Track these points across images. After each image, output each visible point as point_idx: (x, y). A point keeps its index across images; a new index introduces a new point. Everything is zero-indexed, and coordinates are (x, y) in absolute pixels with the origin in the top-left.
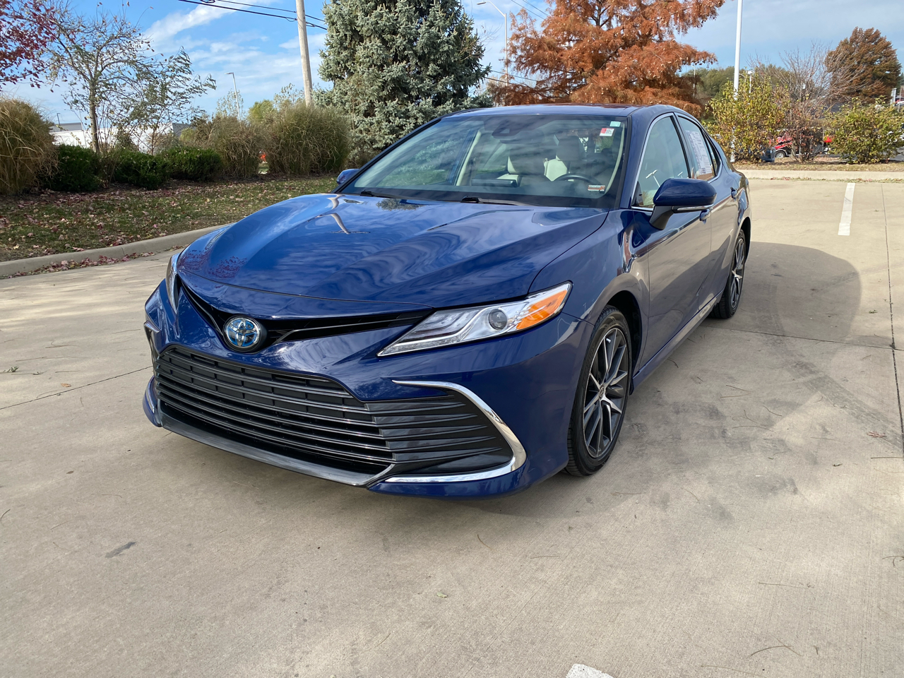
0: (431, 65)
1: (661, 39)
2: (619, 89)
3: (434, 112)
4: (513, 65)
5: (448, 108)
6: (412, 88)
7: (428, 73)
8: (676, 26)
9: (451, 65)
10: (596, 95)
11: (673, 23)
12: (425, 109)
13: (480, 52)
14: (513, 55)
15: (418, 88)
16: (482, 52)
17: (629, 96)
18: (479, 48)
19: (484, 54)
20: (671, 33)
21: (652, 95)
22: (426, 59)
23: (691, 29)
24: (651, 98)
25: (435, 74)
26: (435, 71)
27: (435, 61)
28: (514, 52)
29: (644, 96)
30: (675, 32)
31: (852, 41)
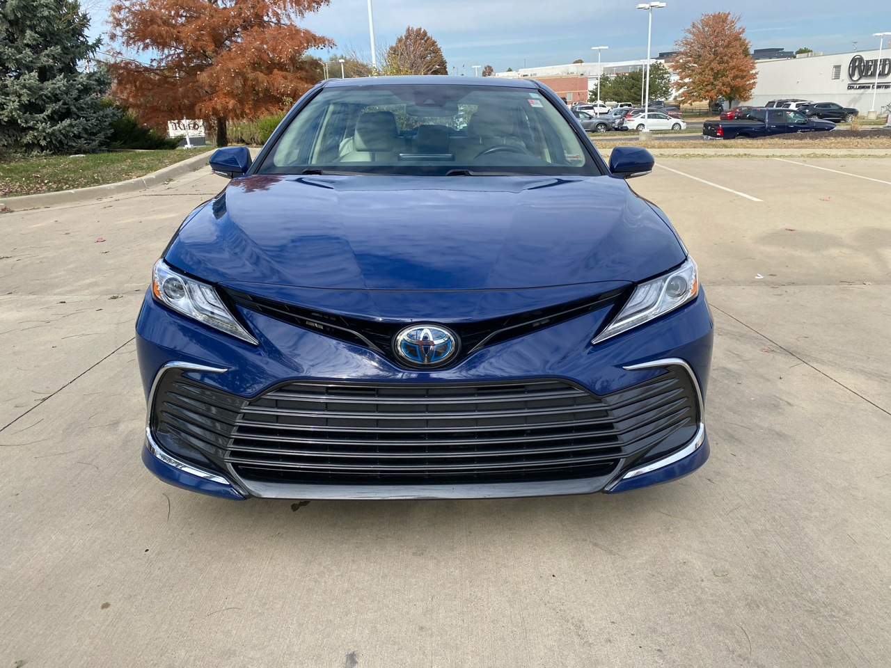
0: (28, 32)
1: (279, 21)
2: (249, 71)
3: (41, 89)
4: (120, 40)
5: (60, 84)
6: (7, 59)
7: (25, 42)
8: (294, 10)
9: (52, 34)
10: (226, 77)
11: (290, 6)
12: (29, 84)
13: (85, 20)
14: (118, 28)
15: (16, 60)
16: (88, 21)
17: (260, 79)
18: (85, 16)
19: (91, 23)
20: (288, 16)
21: (282, 78)
22: (20, 25)
23: (308, 14)
24: (282, 81)
25: (34, 43)
26: (35, 40)
27: (32, 28)
28: (119, 25)
29: (275, 79)
30: (293, 16)
31: (407, 38)
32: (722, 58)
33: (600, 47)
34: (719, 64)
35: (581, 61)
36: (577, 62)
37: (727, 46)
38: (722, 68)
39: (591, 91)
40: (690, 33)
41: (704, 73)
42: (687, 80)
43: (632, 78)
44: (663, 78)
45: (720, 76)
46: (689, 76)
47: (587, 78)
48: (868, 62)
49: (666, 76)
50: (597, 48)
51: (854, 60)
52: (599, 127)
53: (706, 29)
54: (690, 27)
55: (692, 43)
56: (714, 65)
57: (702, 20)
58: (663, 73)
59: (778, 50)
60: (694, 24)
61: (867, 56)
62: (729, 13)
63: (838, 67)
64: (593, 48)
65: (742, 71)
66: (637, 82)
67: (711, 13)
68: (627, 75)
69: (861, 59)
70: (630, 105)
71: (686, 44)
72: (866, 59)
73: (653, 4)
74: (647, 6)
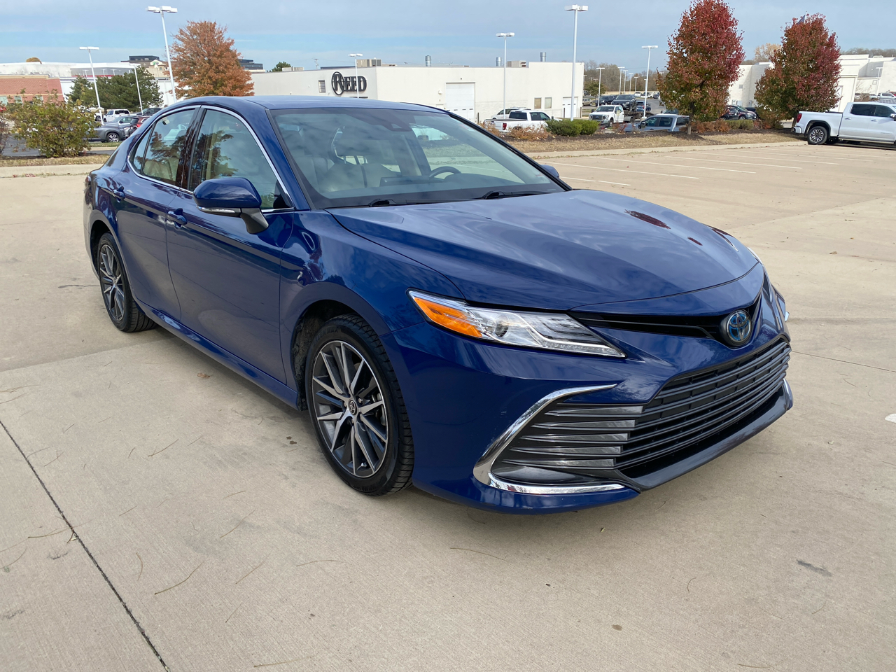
32: (217, 67)
33: (90, 48)
34: (216, 73)
35: (36, 60)
36: (30, 60)
37: (220, 56)
38: (220, 77)
39: (68, 95)
40: (180, 39)
41: (203, 81)
42: (186, 88)
43: (118, 82)
44: (150, 84)
45: (218, 85)
46: (189, 84)
47: (58, 80)
48: (346, 78)
49: (153, 81)
50: (86, 48)
51: (334, 76)
52: (111, 136)
53: (195, 37)
54: (179, 34)
55: (184, 50)
56: (211, 74)
57: (189, 28)
58: (148, 79)
59: (248, 61)
60: (181, 30)
61: (345, 73)
62: (215, 23)
63: (322, 82)
64: (81, 48)
65: (239, 81)
66: (125, 87)
67: (197, 21)
68: (110, 78)
69: (340, 76)
70: (127, 112)
71: (178, 51)
72: (344, 75)
73: (164, 8)
74: (158, 9)
